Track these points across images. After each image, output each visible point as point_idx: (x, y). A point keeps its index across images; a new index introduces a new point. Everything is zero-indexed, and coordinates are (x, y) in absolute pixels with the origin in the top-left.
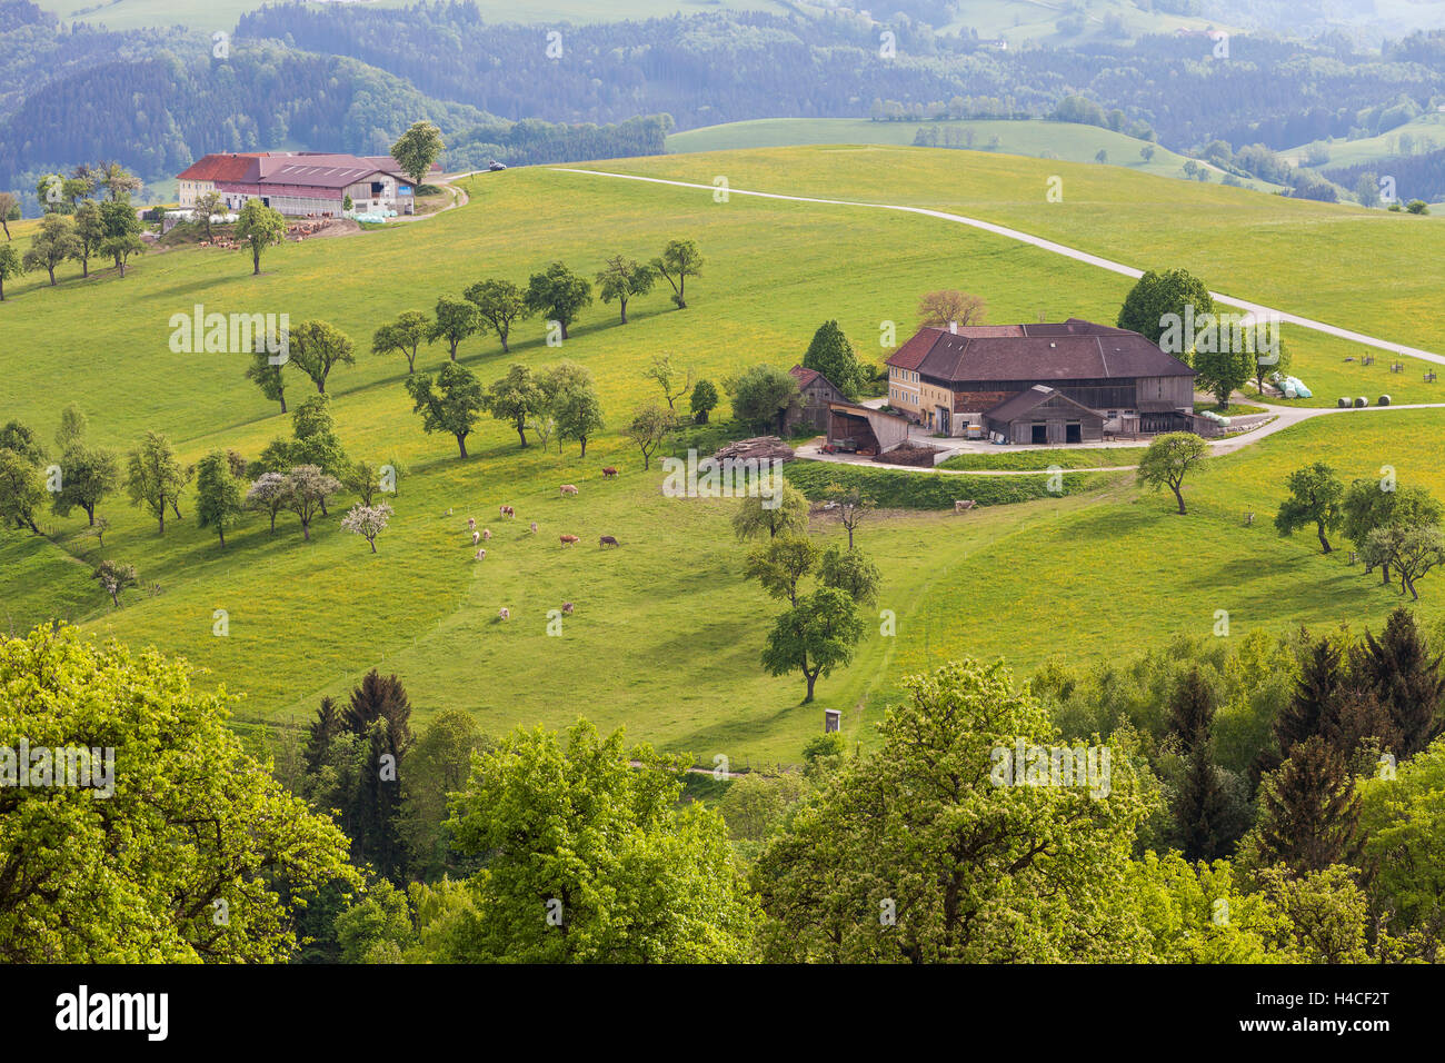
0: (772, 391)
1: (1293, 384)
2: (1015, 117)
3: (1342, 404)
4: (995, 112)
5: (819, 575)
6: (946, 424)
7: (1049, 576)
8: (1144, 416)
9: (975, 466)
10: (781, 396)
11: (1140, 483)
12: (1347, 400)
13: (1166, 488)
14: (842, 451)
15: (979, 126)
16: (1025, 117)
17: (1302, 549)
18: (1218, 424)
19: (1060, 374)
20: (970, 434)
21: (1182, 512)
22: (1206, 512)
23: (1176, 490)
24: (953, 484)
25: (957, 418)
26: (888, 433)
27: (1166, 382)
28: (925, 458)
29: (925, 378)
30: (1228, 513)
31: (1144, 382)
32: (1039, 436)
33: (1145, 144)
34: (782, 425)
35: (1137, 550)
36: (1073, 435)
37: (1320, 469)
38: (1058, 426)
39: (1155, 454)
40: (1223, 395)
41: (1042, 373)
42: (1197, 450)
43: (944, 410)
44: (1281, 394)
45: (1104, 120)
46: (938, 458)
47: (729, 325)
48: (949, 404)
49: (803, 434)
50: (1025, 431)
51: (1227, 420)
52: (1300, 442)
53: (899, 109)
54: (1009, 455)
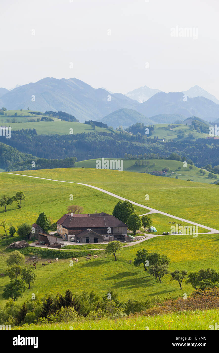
0: (26, 229)
1: (153, 228)
2: (159, 159)
3: (163, 234)
4: (154, 157)
5: (22, 275)
6: (67, 238)
7: (79, 276)
8: (115, 236)
9: (70, 248)
10: (28, 231)
11: (106, 253)
12: (165, 233)
13: (112, 254)
14: (41, 244)
15: (150, 161)
16: (162, 159)
17: (140, 269)
18: (132, 238)
19: (94, 226)
20: (72, 240)
21: (116, 260)
22: (122, 260)
23: (114, 255)
24: (63, 253)
25: (69, 236)
26: (52, 240)
27: (120, 228)
28: (59, 246)
29: (63, 227)
30: (126, 261)
31: (115, 228)
32: (88, 241)
33: (191, 165)
34: (29, 238)
35: (102, 270)
36: (96, 241)
37: (144, 250)
38: (92, 239)
39: (109, 246)
40: (135, 231)
41: (90, 226)
42: (119, 245)
43: (67, 235)
44: (150, 231)
45: (181, 159)
46: (62, 246)
47: (29, 213)
48: (67, 233)
49: (33, 240)
50: (84, 240)
51: (134, 237)
52: (150, 243)
53: (131, 156)
54: (79, 246)
